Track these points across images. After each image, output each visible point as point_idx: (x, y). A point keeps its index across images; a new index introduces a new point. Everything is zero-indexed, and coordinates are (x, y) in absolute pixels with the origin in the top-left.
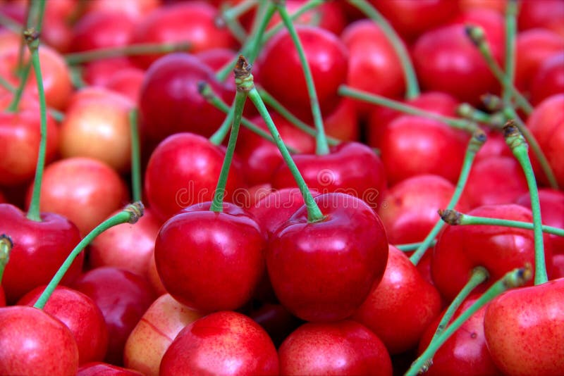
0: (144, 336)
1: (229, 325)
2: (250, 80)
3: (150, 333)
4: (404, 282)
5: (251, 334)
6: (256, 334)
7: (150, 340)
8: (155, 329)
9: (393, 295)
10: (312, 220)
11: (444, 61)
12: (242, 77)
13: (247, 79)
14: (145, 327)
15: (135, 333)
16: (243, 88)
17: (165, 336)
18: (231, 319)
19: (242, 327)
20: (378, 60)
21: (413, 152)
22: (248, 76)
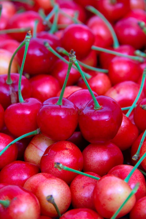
0: (32, 150)
1: (66, 146)
2: (75, 58)
3: (34, 148)
4: (126, 125)
5: (74, 149)
6: (75, 149)
7: (35, 151)
8: (36, 147)
9: (122, 130)
10: (96, 108)
11: (127, 32)
12: (72, 57)
13: (74, 58)
14: (32, 146)
15: (28, 148)
16: (72, 61)
17: (40, 149)
18: (66, 144)
19: (70, 147)
20: (102, 32)
21: (121, 71)
22: (74, 57)
